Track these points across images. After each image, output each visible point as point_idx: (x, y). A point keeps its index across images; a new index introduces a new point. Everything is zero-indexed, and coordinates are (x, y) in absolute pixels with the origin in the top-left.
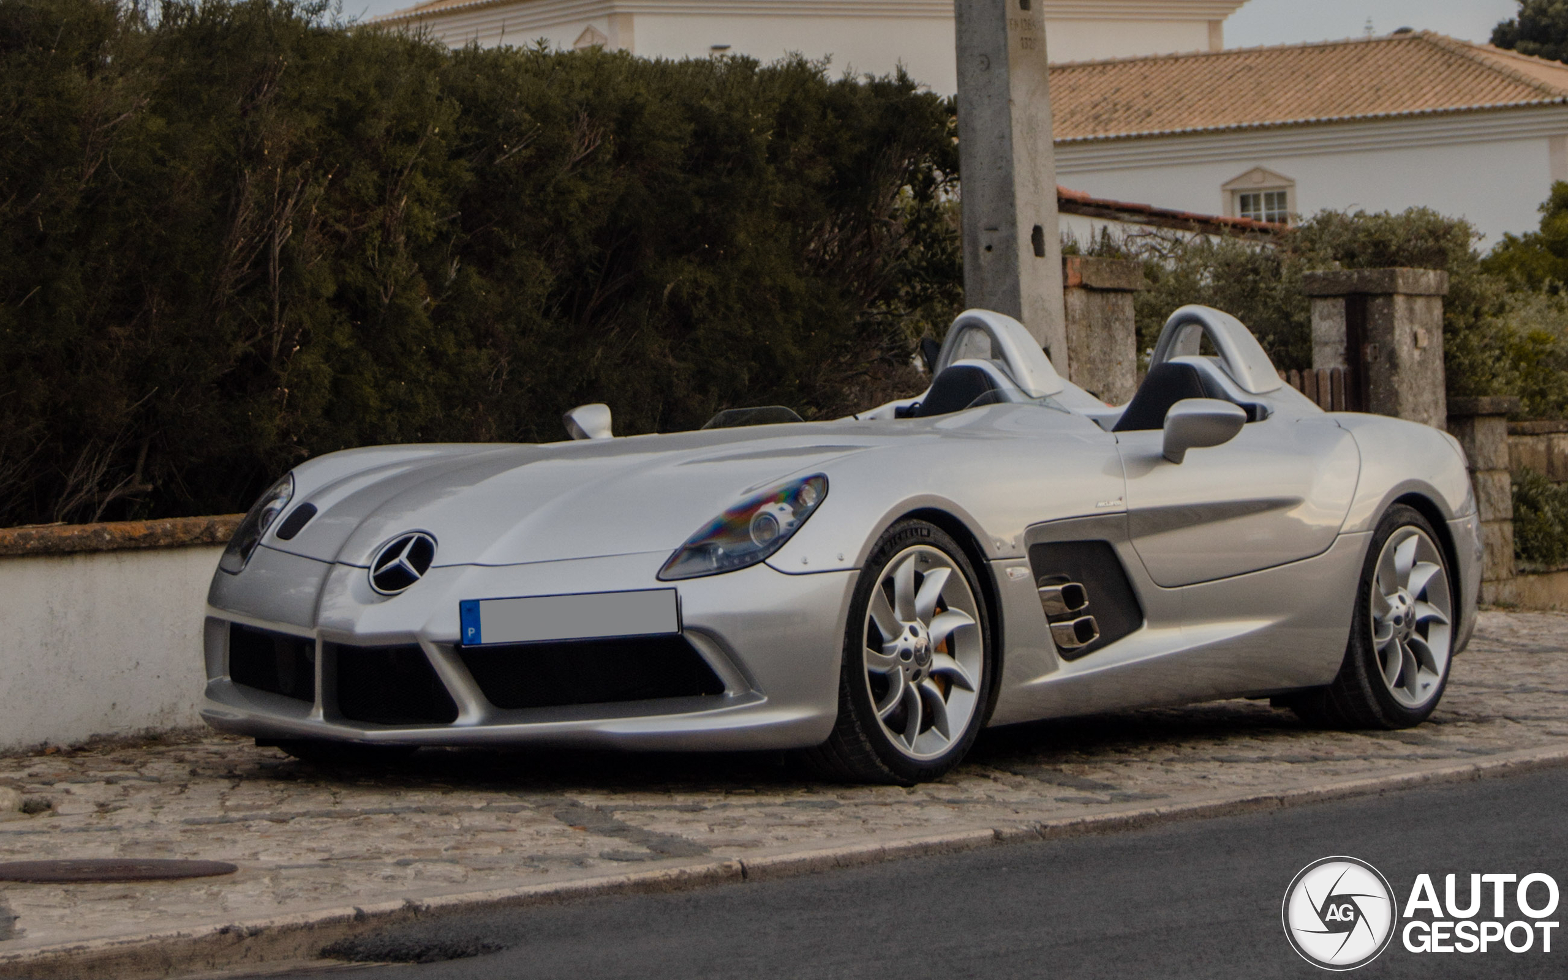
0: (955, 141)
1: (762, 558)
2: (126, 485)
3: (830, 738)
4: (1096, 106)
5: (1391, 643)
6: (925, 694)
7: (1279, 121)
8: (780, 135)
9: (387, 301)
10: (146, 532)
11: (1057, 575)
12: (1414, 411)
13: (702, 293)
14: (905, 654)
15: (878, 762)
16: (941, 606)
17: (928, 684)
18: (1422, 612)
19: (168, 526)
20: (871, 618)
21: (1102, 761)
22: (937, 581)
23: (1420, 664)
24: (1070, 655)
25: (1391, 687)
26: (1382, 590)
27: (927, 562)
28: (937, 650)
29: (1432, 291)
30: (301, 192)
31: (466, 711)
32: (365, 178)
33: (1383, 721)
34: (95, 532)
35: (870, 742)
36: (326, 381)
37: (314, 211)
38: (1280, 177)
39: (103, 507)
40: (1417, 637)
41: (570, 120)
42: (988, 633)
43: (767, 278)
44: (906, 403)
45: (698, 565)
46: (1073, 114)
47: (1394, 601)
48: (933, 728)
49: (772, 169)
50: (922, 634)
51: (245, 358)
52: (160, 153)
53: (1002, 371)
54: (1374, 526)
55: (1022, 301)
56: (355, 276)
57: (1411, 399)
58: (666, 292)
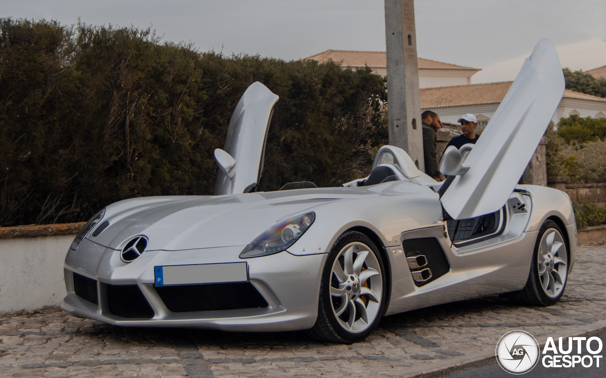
0: (386, 90)
1: (285, 248)
2: (66, 209)
3: (315, 324)
4: (438, 98)
5: (545, 273)
6: (357, 304)
7: (486, 103)
8: (324, 86)
9: (174, 142)
10: (67, 228)
11: (414, 252)
12: (537, 181)
13: (296, 140)
14: (349, 288)
15: (336, 335)
16: (365, 267)
17: (359, 300)
18: (557, 260)
19: (77, 225)
20: (334, 273)
21: (433, 326)
22: (362, 256)
23: (555, 280)
24: (419, 284)
25: (545, 290)
26: (542, 253)
27: (358, 249)
28: (363, 286)
29: (543, 143)
30: (138, 101)
31: (158, 314)
32: (163, 96)
33: (542, 303)
34: (45, 228)
35: (332, 327)
36: (149, 171)
37: (143, 108)
38: (486, 117)
39: (57, 218)
40: (554, 270)
41: (246, 78)
42: (385, 278)
43: (320, 135)
44: (361, 180)
45: (256, 252)
46: (432, 101)
47: (546, 257)
48: (361, 318)
49: (321, 98)
50: (356, 279)
51: (115, 162)
52: (79, 85)
53: (397, 168)
54: (539, 229)
55: (409, 144)
56: (160, 132)
57: (536, 177)
58: (282, 140)
